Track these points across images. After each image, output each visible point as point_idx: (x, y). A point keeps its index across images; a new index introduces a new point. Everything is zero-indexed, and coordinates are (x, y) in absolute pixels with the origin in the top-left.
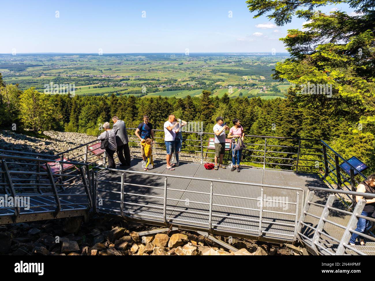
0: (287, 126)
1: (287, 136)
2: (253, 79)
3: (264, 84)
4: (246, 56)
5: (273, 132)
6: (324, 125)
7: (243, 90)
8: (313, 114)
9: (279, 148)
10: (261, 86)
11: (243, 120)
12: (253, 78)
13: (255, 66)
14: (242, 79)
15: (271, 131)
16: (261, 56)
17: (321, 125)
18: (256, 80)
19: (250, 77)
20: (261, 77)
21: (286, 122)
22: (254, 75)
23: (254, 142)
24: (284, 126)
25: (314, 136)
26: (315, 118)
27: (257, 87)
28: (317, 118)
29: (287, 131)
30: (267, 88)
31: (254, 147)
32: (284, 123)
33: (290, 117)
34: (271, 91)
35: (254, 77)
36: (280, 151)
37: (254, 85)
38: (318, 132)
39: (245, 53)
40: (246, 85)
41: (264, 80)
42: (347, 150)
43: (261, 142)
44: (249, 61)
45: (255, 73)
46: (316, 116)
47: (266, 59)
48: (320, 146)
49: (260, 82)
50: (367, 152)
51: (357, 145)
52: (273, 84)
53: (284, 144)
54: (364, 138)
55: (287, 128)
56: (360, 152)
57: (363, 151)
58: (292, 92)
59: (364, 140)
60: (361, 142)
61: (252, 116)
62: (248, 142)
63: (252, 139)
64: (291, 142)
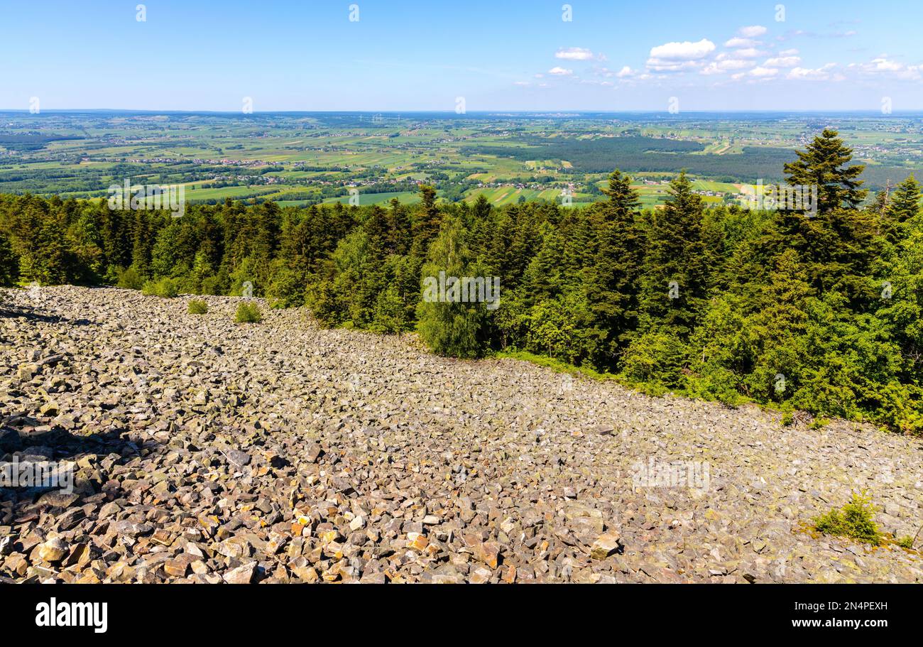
0: (608, 265)
1: (607, 288)
2: (547, 168)
3: (570, 178)
4: (532, 118)
5: (576, 281)
6: (692, 261)
7: (526, 190)
8: (667, 237)
9: (590, 318)
10: (562, 183)
11: (507, 253)
12: (546, 164)
13: (552, 140)
14: (524, 167)
15: (571, 278)
16: (564, 120)
17: (687, 262)
18: (553, 168)
19: (540, 164)
20: (563, 162)
21: (605, 256)
22: (550, 158)
23: (532, 306)
24: (600, 266)
26: (672, 246)
27: (556, 185)
28: (678, 246)
29: (608, 278)
30: (576, 186)
31: (531, 318)
32: (601, 258)
33: (614, 244)
34: (584, 192)
35: (549, 163)
36: (592, 325)
37: (549, 180)
39: (531, 113)
40: (533, 179)
41: (570, 169)
42: (745, 321)
43: (547, 304)
44: (538, 130)
45: (551, 154)
46: (674, 242)
47: (574, 125)
48: (683, 312)
49: (562, 174)
50: (793, 325)
51: (769, 309)
52: (588, 177)
53: (602, 309)
54: (786, 290)
55: (606, 269)
56: (776, 326)
57: (784, 322)
58: (618, 183)
59: (786, 296)
60: (780, 301)
61: (529, 243)
62: (517, 304)
63: (528, 297)
64: (617, 303)
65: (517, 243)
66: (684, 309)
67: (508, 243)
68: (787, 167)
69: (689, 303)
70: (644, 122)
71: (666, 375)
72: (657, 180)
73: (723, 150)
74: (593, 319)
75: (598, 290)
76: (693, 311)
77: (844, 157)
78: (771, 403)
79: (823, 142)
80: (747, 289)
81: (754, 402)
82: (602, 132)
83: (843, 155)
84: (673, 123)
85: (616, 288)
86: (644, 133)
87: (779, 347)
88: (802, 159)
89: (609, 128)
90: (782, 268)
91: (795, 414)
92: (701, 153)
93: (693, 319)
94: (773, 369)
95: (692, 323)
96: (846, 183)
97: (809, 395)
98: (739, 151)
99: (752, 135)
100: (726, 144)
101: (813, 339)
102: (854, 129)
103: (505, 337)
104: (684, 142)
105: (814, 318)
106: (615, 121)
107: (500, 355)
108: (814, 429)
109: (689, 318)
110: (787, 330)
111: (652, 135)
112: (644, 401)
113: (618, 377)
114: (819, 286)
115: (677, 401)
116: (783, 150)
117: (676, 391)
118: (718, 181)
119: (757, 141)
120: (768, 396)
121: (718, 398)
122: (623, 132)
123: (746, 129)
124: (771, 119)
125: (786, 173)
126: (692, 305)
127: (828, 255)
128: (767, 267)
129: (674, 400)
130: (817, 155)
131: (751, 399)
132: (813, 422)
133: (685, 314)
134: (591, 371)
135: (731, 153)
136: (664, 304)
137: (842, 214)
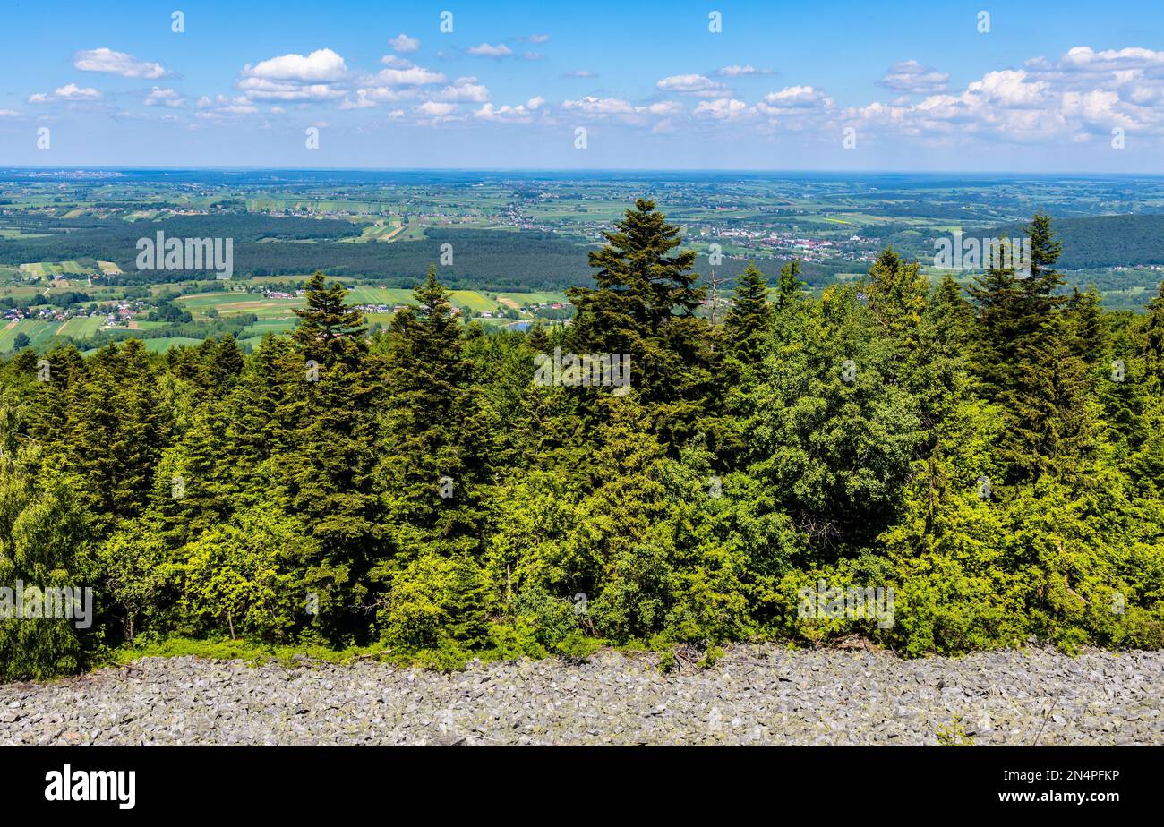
0: (333, 446)
1: (335, 488)
2: (69, 276)
3: (121, 294)
4: (23, 179)
5: (258, 483)
6: (469, 422)
7: (28, 321)
8: (421, 383)
9: (311, 547)
10: (106, 303)
11: (112, 447)
12: (67, 270)
13: (72, 223)
14: (18, 277)
15: (247, 479)
16: (93, 183)
17: (459, 424)
18: (83, 277)
19: (54, 269)
20: (101, 264)
21: (324, 428)
22: (73, 258)
23: (184, 543)
24: (318, 448)
25: (437, 472)
26: (432, 398)
27: (94, 308)
28: (442, 397)
29: (336, 468)
30: (134, 309)
31: (186, 567)
32: (319, 434)
33: (339, 405)
34: (152, 318)
35: (71, 266)
36: (315, 560)
37: (76, 299)
38: (451, 455)
40: (41, 301)
41: (117, 277)
42: (580, 510)
43: (216, 534)
44: (39, 203)
45: (75, 250)
46: (433, 392)
47: (115, 194)
48: (465, 512)
49: (103, 287)
50: (647, 506)
51: (609, 485)
52: (156, 290)
53: (335, 527)
54: (629, 452)
55: (330, 454)
56: (624, 511)
57: (636, 504)
58: (324, 296)
59: (630, 461)
60: (622, 471)
61: (151, 421)
62: (148, 545)
63: (168, 526)
64: (358, 513)
65: (131, 424)
66: (465, 507)
67: (111, 424)
68: (592, 257)
69: (471, 494)
70: (249, 187)
71: (461, 629)
72: (289, 289)
73: (390, 235)
74: (317, 549)
75: (320, 493)
76: (479, 509)
77: (673, 239)
78: (634, 644)
79: (638, 217)
80: (564, 458)
81: (609, 645)
82: (174, 207)
83: (667, 235)
84: (303, 189)
85: (352, 486)
86: (253, 206)
87: (637, 547)
88: (614, 244)
89: (184, 198)
90: (617, 416)
91: (675, 649)
92: (358, 240)
93: (480, 522)
94: (632, 583)
95: (481, 531)
96: (677, 277)
97: (688, 614)
98: (417, 234)
99: (435, 209)
100: (397, 224)
101: (679, 526)
102: (580, 197)
103: (131, 615)
104: (325, 222)
105: (674, 490)
106: (195, 185)
107: (126, 656)
108: (707, 668)
109: (475, 521)
110: (641, 516)
111: (268, 211)
112: (440, 684)
113: (374, 648)
114: (673, 442)
115: (491, 671)
116: (486, 232)
117: (480, 653)
118: (393, 286)
119: (444, 219)
120: (629, 631)
121: (552, 651)
122: (214, 206)
123: (425, 199)
124: (461, 182)
125: (593, 266)
126: (478, 499)
127: (671, 390)
128: (589, 417)
129: (486, 670)
130: (635, 237)
131: (601, 641)
132: (702, 658)
133: (469, 515)
134: (322, 649)
135: (407, 239)
136: (430, 503)
137: (684, 325)
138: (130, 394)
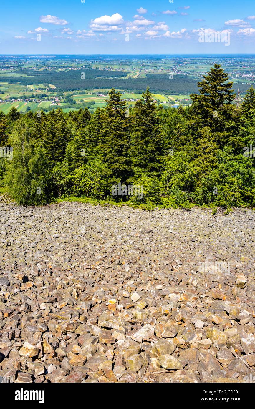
0: (117, 143)
1: (117, 155)
2: (41, 89)
3: (56, 95)
4: (27, 58)
5: (95, 153)
6: (158, 136)
7: (30, 103)
8: (143, 124)
9: (110, 172)
10: (52, 97)
11: (54, 141)
12: (40, 87)
13: (41, 72)
14: (27, 89)
15: (92, 152)
16: (47, 60)
17: (155, 137)
18: (45, 89)
19: (37, 87)
20: (50, 85)
21: (114, 137)
22: (42, 83)
23: (74, 169)
24: (112, 143)
25: (147, 152)
26: (147, 129)
27: (48, 99)
28: (150, 129)
29: (117, 149)
30: (60, 99)
31: (75, 177)
32: (112, 139)
33: (119, 130)
34: (65, 102)
35: (42, 86)
36: (111, 176)
37: (43, 96)
38: (152, 146)
39: (26, 56)
40: (33, 96)
41: (55, 89)
42: (190, 165)
43: (83, 168)
44: (31, 65)
45: (42, 81)
46: (147, 127)
47: (53, 63)
48: (155, 164)
49: (50, 92)
50: (212, 164)
51: (200, 158)
52: (66, 93)
53: (117, 167)
54: (207, 147)
55: (116, 145)
56: (204, 166)
57: (208, 164)
58: (115, 96)
59: (207, 150)
60: (204, 153)
61: (65, 134)
62: (64, 170)
63: (70, 165)
64: (124, 163)
65: (59, 134)
66: (155, 163)
67: (53, 134)
68: (199, 84)
69: (157, 159)
70: (93, 60)
71: (153, 198)
72: (104, 94)
73: (136, 76)
74: (112, 173)
75: (112, 157)
76: (160, 163)
78: (205, 206)
79: (215, 71)
80: (186, 149)
81: (197, 206)
82: (71, 67)
83: (224, 77)
84: (109, 61)
85: (122, 155)
86: (94, 67)
87: (207, 177)
88: (206, 79)
89: (73, 64)
90: (204, 136)
91: (217, 208)
92: (126, 78)
93: (160, 167)
94: (205, 188)
95: (160, 170)
96: (226, 91)
97: (222, 198)
98: (144, 76)
99: (150, 67)
100: (138, 72)
101: (221, 171)
102: (197, 63)
103: (60, 189)
104: (116, 72)
105: (220, 160)
106: (76, 60)
107: (59, 201)
108: (227, 214)
109: (158, 167)
110: (209, 167)
111: (98, 68)
112: (146, 214)
113: (128, 203)
114: (221, 144)
115: (161, 211)
116: (165, 75)
117: (158, 206)
118: (136, 93)
119: (152, 71)
120: (204, 201)
121: (180, 206)
122: (82, 67)
123: (146, 64)
124: (158, 58)
125: (199, 87)
126: (159, 160)
127: (222, 128)
128: (195, 136)
129: (160, 211)
130: (213, 77)
131: (195, 204)
132: (226, 211)
133: (156, 165)
134: (113, 202)
135: (141, 77)
136: (145, 161)
137: (227, 107)
138: (59, 125)
